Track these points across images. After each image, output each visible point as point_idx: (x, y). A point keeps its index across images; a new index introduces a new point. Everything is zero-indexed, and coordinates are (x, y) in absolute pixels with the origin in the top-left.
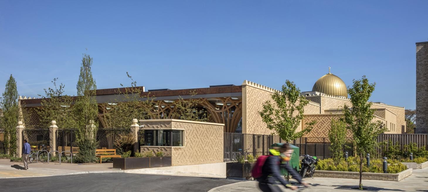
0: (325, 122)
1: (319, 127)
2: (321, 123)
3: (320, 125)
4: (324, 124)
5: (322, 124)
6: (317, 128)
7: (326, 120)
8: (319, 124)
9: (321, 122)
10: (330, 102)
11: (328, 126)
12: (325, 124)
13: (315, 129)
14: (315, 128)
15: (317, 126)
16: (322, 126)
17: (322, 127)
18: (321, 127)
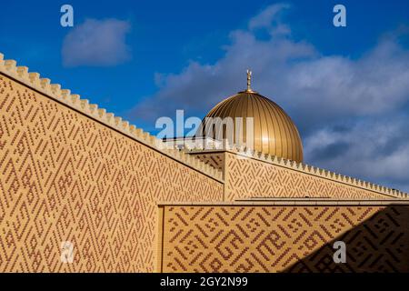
0: (248, 231)
1: (227, 254)
2: (232, 237)
3: (227, 243)
4: (241, 241)
5: (237, 242)
6: (216, 254)
7: (253, 225)
8: (223, 241)
9: (232, 232)
10: (255, 174)
11: (258, 248)
12: (247, 242)
13: (210, 260)
14: (210, 255)
15: (217, 248)
16: (237, 248)
17: (236, 253)
18: (231, 253)
